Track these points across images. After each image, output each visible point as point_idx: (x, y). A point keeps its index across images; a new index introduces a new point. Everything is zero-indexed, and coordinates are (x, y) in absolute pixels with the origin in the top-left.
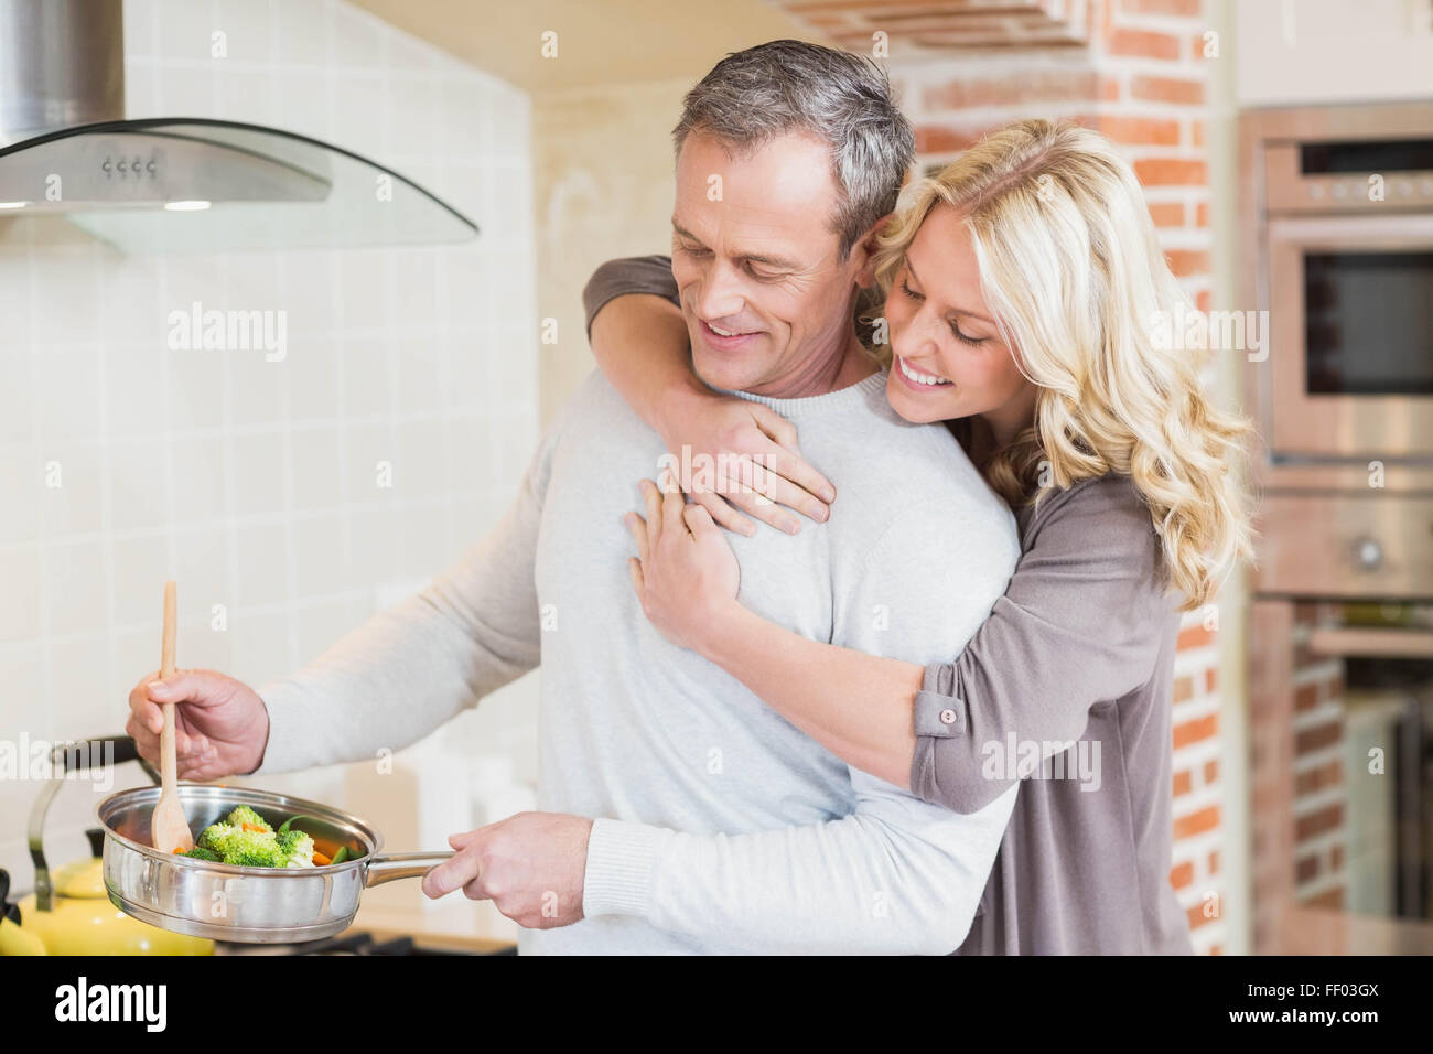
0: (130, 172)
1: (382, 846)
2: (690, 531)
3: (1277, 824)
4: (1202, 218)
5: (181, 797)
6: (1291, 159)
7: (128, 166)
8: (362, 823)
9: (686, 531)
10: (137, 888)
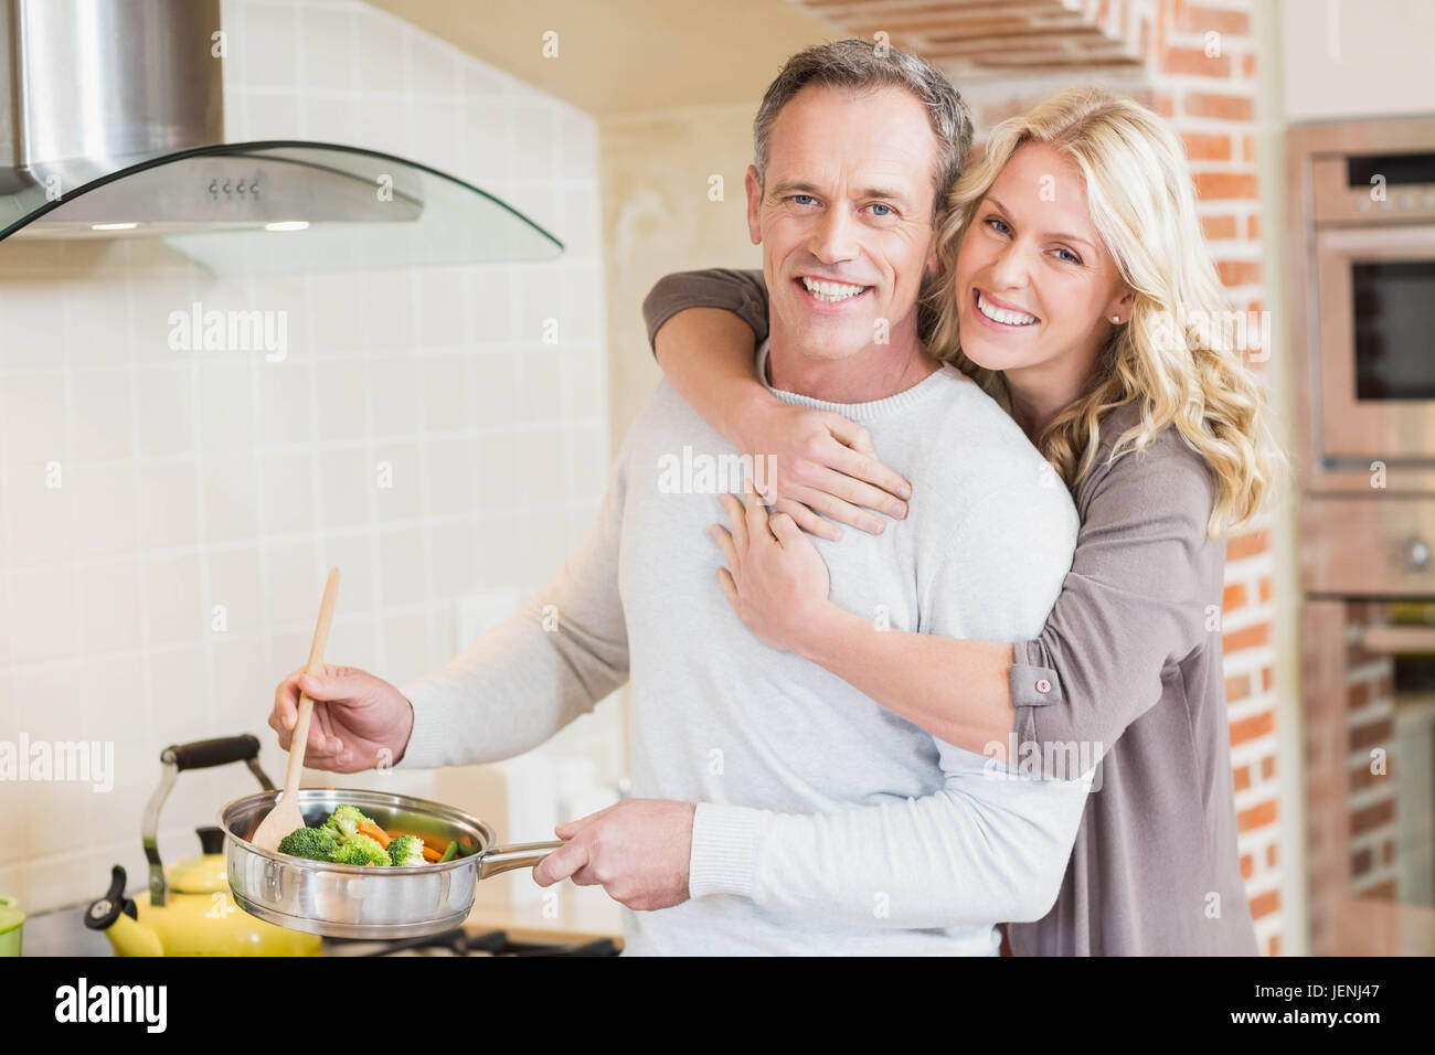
0: (235, 193)
1: (495, 839)
2: (777, 540)
3: (1333, 817)
4: (1253, 231)
5: (299, 801)
6: (1339, 172)
7: (234, 188)
8: (475, 820)
9: (773, 540)
10: (262, 885)
